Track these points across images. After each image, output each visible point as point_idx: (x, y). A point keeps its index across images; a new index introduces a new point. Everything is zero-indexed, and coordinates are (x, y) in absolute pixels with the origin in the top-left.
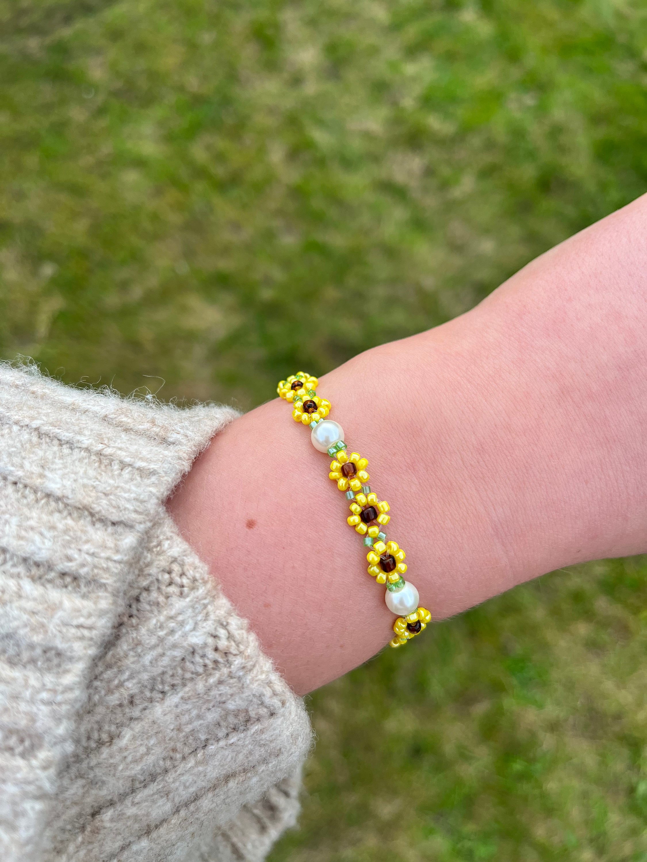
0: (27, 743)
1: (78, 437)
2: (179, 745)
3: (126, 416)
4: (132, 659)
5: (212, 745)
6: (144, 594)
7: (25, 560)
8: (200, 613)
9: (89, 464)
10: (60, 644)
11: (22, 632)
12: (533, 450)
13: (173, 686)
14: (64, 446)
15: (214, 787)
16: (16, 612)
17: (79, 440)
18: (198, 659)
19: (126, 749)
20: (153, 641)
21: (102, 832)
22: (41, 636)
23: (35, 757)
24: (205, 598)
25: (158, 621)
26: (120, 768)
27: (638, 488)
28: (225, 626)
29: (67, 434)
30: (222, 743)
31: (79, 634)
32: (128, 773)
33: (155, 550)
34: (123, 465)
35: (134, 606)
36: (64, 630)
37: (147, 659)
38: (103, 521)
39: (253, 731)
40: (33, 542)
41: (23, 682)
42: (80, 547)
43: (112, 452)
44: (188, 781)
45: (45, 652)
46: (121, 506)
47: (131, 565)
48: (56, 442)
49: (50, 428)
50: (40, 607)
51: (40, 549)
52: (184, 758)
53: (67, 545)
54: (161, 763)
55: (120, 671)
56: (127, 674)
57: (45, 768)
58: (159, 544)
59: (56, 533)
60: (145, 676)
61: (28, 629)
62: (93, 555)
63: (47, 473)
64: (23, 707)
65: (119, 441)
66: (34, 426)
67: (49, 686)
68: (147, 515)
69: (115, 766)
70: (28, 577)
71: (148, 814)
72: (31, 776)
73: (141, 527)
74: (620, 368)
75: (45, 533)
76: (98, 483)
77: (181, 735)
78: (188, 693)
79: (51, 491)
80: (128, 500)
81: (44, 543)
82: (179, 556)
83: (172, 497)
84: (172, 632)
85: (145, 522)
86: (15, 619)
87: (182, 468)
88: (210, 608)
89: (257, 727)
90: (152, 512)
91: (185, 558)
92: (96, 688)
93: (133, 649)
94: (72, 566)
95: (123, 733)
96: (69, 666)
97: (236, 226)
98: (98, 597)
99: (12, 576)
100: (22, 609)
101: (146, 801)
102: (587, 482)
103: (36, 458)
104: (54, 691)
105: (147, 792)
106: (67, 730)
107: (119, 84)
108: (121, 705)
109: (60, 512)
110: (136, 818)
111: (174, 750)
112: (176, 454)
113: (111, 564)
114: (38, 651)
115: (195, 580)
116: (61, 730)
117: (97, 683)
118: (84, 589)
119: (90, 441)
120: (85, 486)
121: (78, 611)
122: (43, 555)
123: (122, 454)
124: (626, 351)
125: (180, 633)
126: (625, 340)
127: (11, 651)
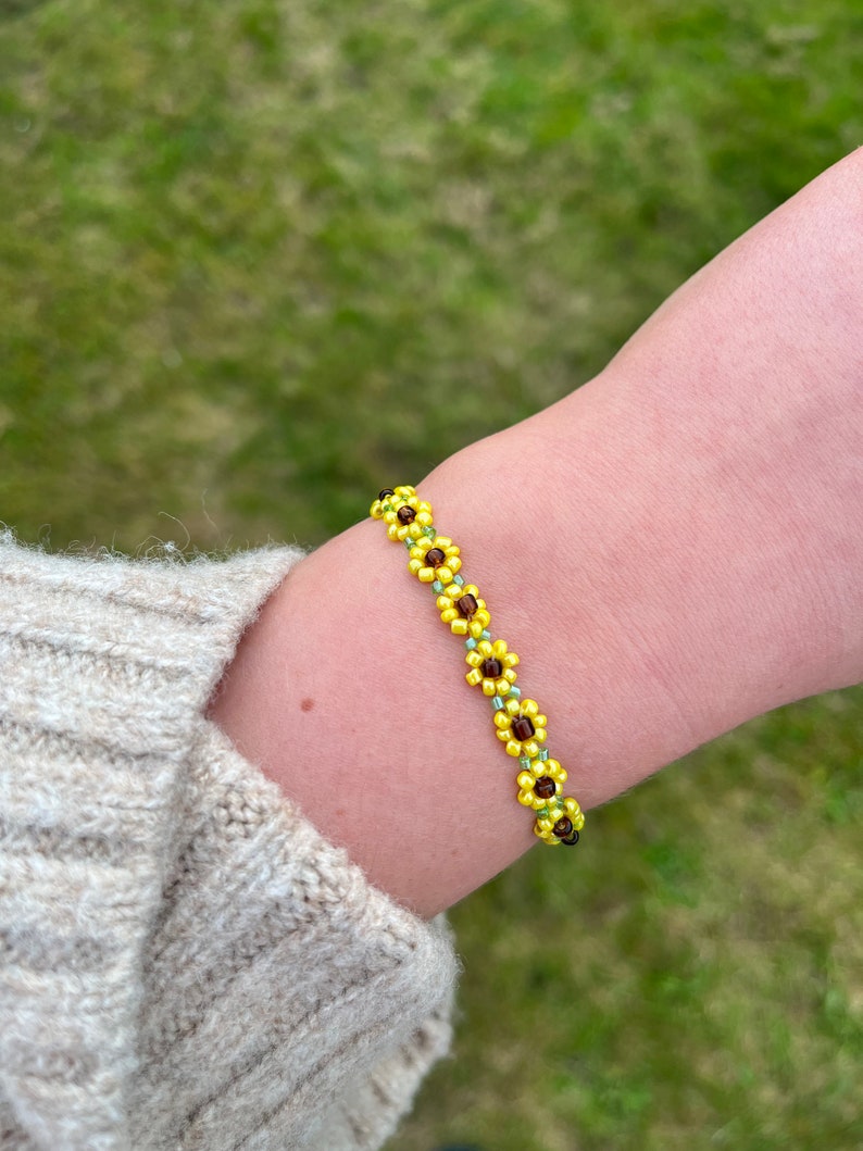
0: (78, 1065)
1: (75, 638)
2: (284, 1014)
3: (139, 589)
4: (198, 928)
5: (326, 1006)
6: (199, 840)
7: (30, 828)
8: (276, 855)
9: (94, 676)
10: (95, 934)
11: (41, 927)
12: (690, 554)
13: (260, 948)
14: (59, 654)
15: (341, 1052)
16: (29, 902)
17: (76, 641)
18: (284, 914)
19: (215, 1034)
20: (222, 899)
21: (206, 1135)
22: (68, 928)
23: (92, 1081)
24: (280, 834)
25: (222, 875)
26: (213, 1058)
27: (850, 588)
28: (313, 867)
29: (59, 636)
30: (339, 1002)
31: (119, 915)
32: (224, 1062)
33: (202, 779)
34: (142, 668)
35: (188, 857)
36: (98, 915)
37: (218, 923)
38: (125, 755)
39: (376, 983)
40: (34, 803)
41: (57, 992)
42: (99, 799)
43: (124, 651)
44: (302, 1053)
45: (78, 946)
46: (144, 731)
47: (172, 809)
48: (46, 649)
49: (36, 630)
50: (60, 890)
51: (45, 811)
52: (293, 1028)
53: (81, 799)
54: (265, 1039)
55: (186, 944)
56: (195, 947)
57: (107, 1092)
58: (207, 770)
59: (63, 786)
60: (220, 945)
61: (49, 923)
62: (118, 806)
63: (39, 700)
64: (63, 1021)
65: (130, 633)
66: (14, 632)
67: (91, 989)
68: (182, 736)
69: (206, 1058)
70: (38, 851)
71: (260, 1101)
72: (92, 1106)
73: (177, 755)
74: (800, 423)
75: (49, 787)
76: (109, 703)
77: (283, 1002)
78: (279, 955)
79: (49, 726)
80: (152, 721)
81: (50, 802)
82: (236, 781)
83: (213, 701)
84: (244, 884)
85: (180, 748)
86: (30, 911)
87: (222, 657)
88: (288, 845)
89: (380, 979)
90: (188, 730)
91: (245, 782)
92: (159, 971)
93: (196, 914)
94: (92, 828)
95: (207, 1016)
96: (113, 959)
97: (242, 297)
98: (135, 862)
99: (16, 853)
100: (36, 896)
101: (254, 1087)
102: (774, 588)
103: (22, 681)
104: (100, 995)
105: (252, 1078)
106: (126, 1040)
107: (63, 110)
108: (197, 985)
109: (66, 752)
110: (245, 1110)
111: (278, 1021)
112: (212, 637)
113: (144, 815)
114: (70, 947)
115: (261, 811)
116: (119, 1041)
117: (158, 965)
118: (115, 855)
119: (92, 640)
120: (92, 711)
121: (111, 885)
122: (50, 820)
123: (136, 652)
124: (807, 400)
125: (254, 884)
126: (803, 384)
127: (34, 953)
